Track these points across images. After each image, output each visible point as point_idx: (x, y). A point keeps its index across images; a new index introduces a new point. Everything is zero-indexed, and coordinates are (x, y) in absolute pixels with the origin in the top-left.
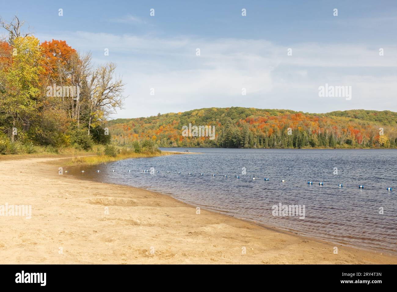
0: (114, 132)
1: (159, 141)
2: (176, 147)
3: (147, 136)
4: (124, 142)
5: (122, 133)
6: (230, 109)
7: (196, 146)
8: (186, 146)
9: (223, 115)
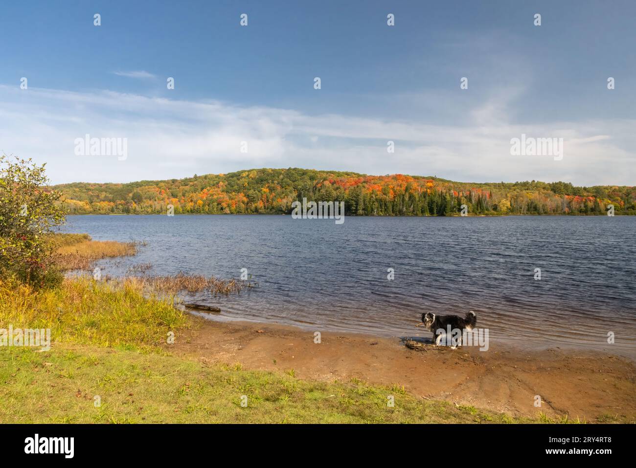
0: (145, 196)
1: (207, 207)
2: (228, 214)
3: (189, 200)
4: (161, 208)
5: (156, 198)
6: (288, 170)
7: (253, 212)
8: (241, 212)
9: (281, 177)
